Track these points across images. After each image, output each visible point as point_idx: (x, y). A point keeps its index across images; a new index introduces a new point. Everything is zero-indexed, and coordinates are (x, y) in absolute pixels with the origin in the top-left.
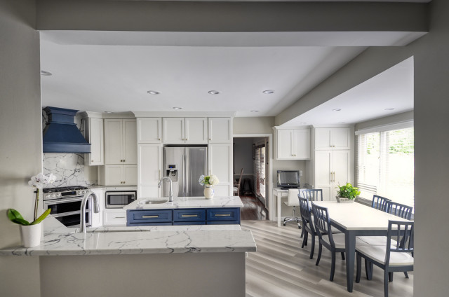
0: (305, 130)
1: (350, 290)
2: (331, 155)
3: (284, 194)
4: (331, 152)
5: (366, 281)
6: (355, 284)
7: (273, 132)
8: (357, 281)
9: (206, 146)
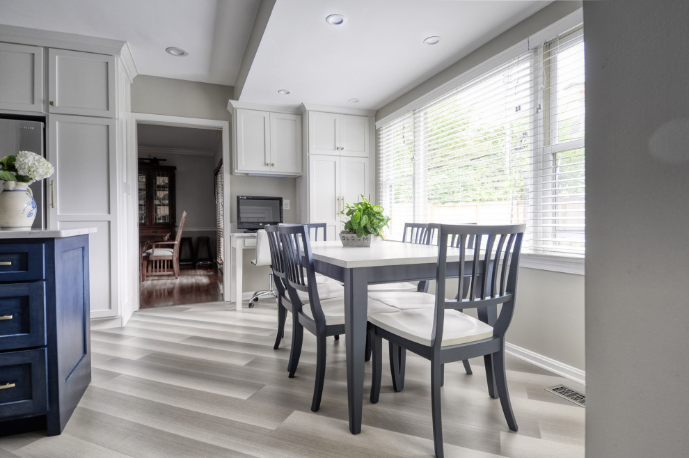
0: (293, 117)
1: (355, 429)
2: (337, 165)
3: (250, 242)
4: (337, 159)
5: (391, 396)
6: (367, 408)
7: (230, 117)
8: (374, 399)
9: (42, 119)
